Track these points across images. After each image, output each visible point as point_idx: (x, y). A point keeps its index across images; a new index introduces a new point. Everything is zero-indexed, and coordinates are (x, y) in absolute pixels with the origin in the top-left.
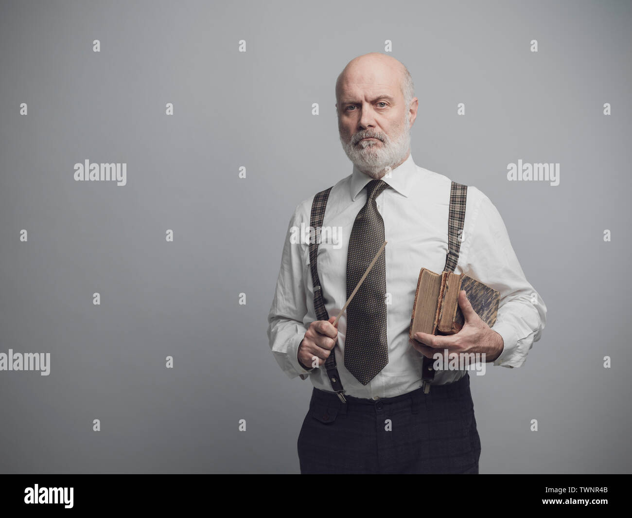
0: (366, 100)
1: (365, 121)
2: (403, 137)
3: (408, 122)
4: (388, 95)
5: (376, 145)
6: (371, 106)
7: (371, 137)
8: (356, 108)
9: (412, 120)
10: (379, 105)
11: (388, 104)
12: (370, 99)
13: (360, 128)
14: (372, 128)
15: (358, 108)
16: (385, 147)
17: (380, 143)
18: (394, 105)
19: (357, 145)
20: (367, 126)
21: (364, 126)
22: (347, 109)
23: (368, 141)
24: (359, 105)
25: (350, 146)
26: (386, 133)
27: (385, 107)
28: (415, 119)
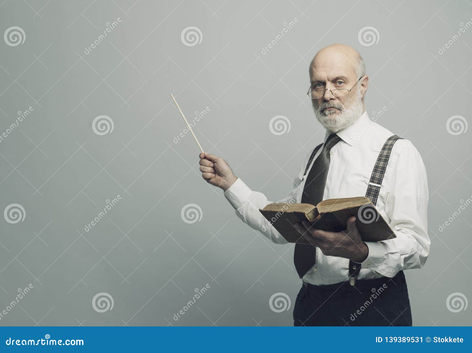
0: (329, 80)
1: (328, 96)
2: (355, 105)
3: (360, 94)
4: (345, 75)
5: (335, 112)
6: (333, 84)
7: (332, 107)
8: (322, 85)
9: (363, 92)
10: (338, 83)
11: (345, 82)
12: (330, 79)
13: (325, 101)
14: (333, 101)
15: (324, 85)
16: (341, 113)
17: (338, 111)
18: (349, 83)
19: (322, 112)
20: (329, 99)
21: (327, 100)
22: (316, 86)
23: (330, 111)
24: (324, 84)
25: (318, 112)
26: (343, 104)
27: (343, 84)
28: (366, 91)
